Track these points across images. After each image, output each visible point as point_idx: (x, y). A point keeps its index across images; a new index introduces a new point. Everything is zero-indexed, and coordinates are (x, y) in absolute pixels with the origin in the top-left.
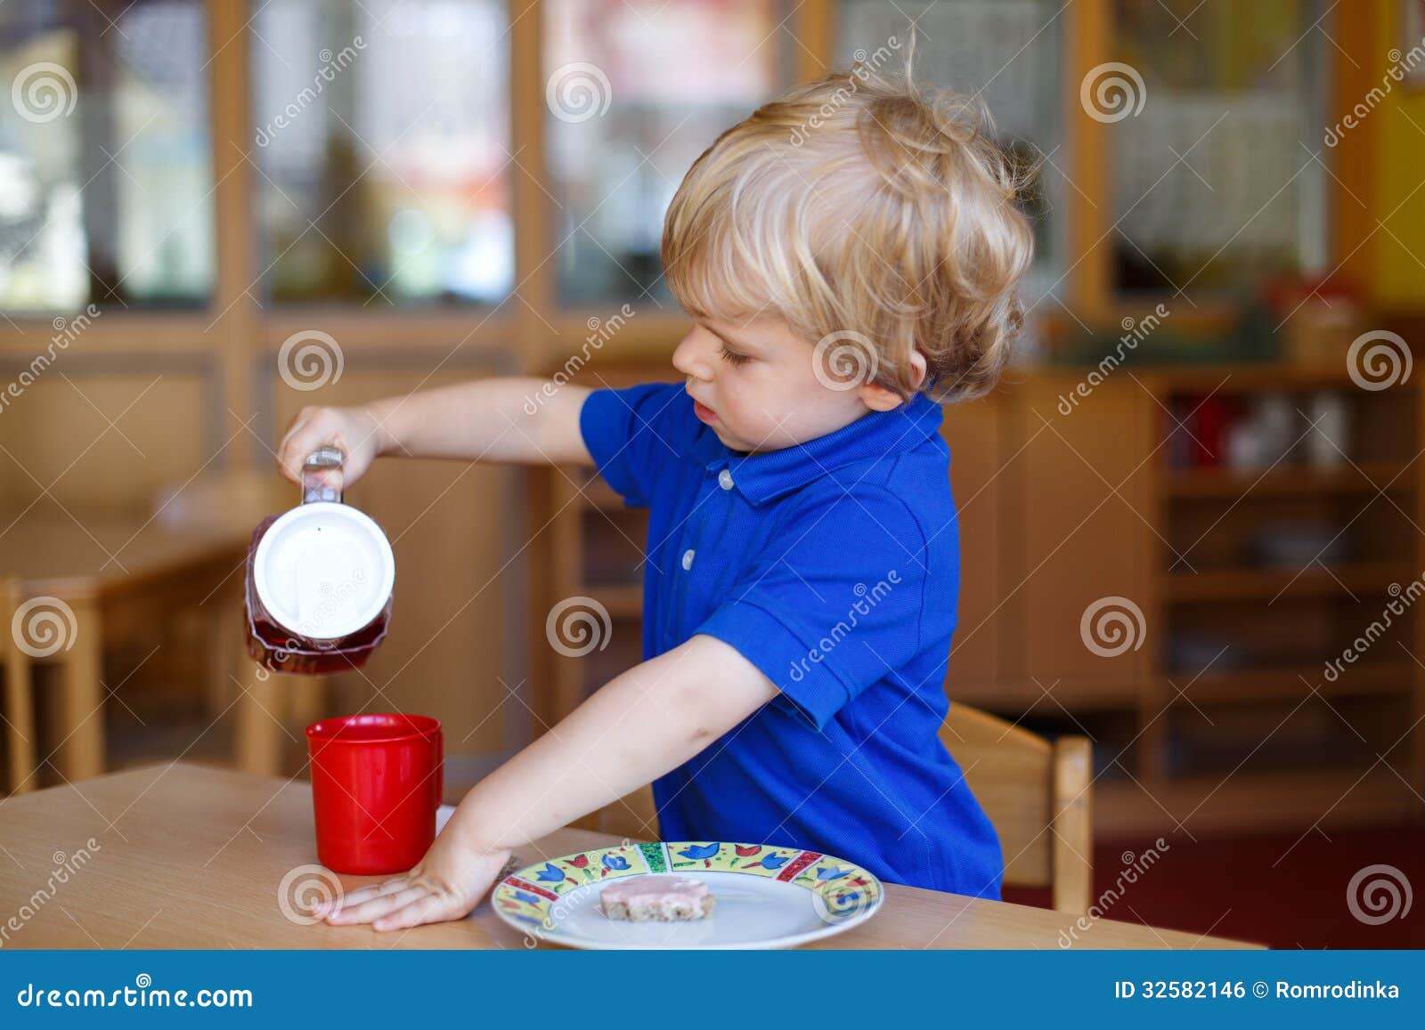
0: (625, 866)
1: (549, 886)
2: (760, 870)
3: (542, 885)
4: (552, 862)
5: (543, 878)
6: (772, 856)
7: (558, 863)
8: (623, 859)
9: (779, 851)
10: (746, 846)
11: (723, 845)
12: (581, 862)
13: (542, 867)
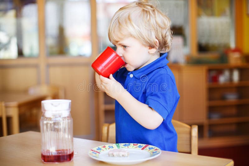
0: (113, 148)
1: (99, 151)
2: (138, 148)
3: (98, 151)
4: (99, 147)
5: (97, 150)
6: (140, 146)
7: (100, 147)
8: (112, 146)
9: (141, 145)
10: (135, 144)
11: (131, 144)
12: (104, 147)
13: (97, 148)
